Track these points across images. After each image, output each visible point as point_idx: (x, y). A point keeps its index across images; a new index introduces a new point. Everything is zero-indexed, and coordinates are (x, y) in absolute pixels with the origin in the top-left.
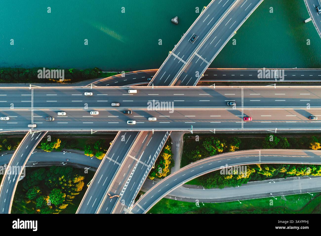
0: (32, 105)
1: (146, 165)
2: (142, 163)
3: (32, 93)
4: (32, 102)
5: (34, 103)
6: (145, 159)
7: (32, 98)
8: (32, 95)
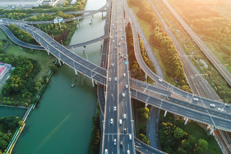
0: (115, 134)
1: (148, 86)
2: (147, 88)
3: (107, 134)
4: (113, 134)
5: (115, 133)
6: (145, 87)
7: (111, 134)
8: (109, 134)
